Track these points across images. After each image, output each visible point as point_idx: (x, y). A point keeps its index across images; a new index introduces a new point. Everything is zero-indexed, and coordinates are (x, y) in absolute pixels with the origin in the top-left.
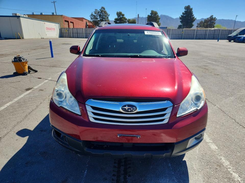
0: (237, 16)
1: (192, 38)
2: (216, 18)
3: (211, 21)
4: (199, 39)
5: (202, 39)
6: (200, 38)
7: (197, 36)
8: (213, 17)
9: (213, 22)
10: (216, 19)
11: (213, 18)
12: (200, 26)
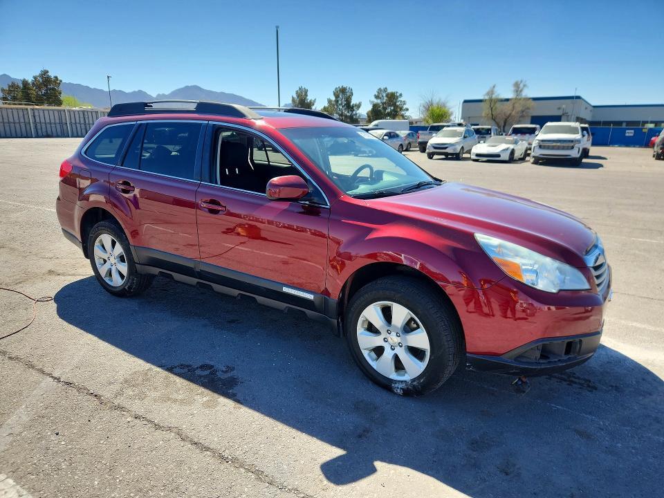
0: (108, 77)
1: (25, 134)
2: (59, 78)
3: (46, 86)
4: (48, 136)
5: (58, 136)
6: (49, 133)
7: (39, 127)
8: (49, 74)
9: (54, 89)
10: (61, 81)
11: (49, 77)
12: (14, 98)
